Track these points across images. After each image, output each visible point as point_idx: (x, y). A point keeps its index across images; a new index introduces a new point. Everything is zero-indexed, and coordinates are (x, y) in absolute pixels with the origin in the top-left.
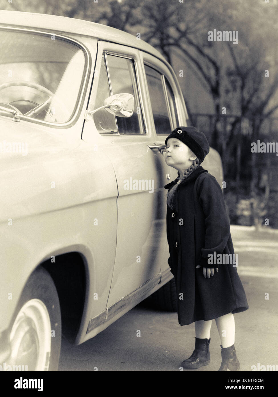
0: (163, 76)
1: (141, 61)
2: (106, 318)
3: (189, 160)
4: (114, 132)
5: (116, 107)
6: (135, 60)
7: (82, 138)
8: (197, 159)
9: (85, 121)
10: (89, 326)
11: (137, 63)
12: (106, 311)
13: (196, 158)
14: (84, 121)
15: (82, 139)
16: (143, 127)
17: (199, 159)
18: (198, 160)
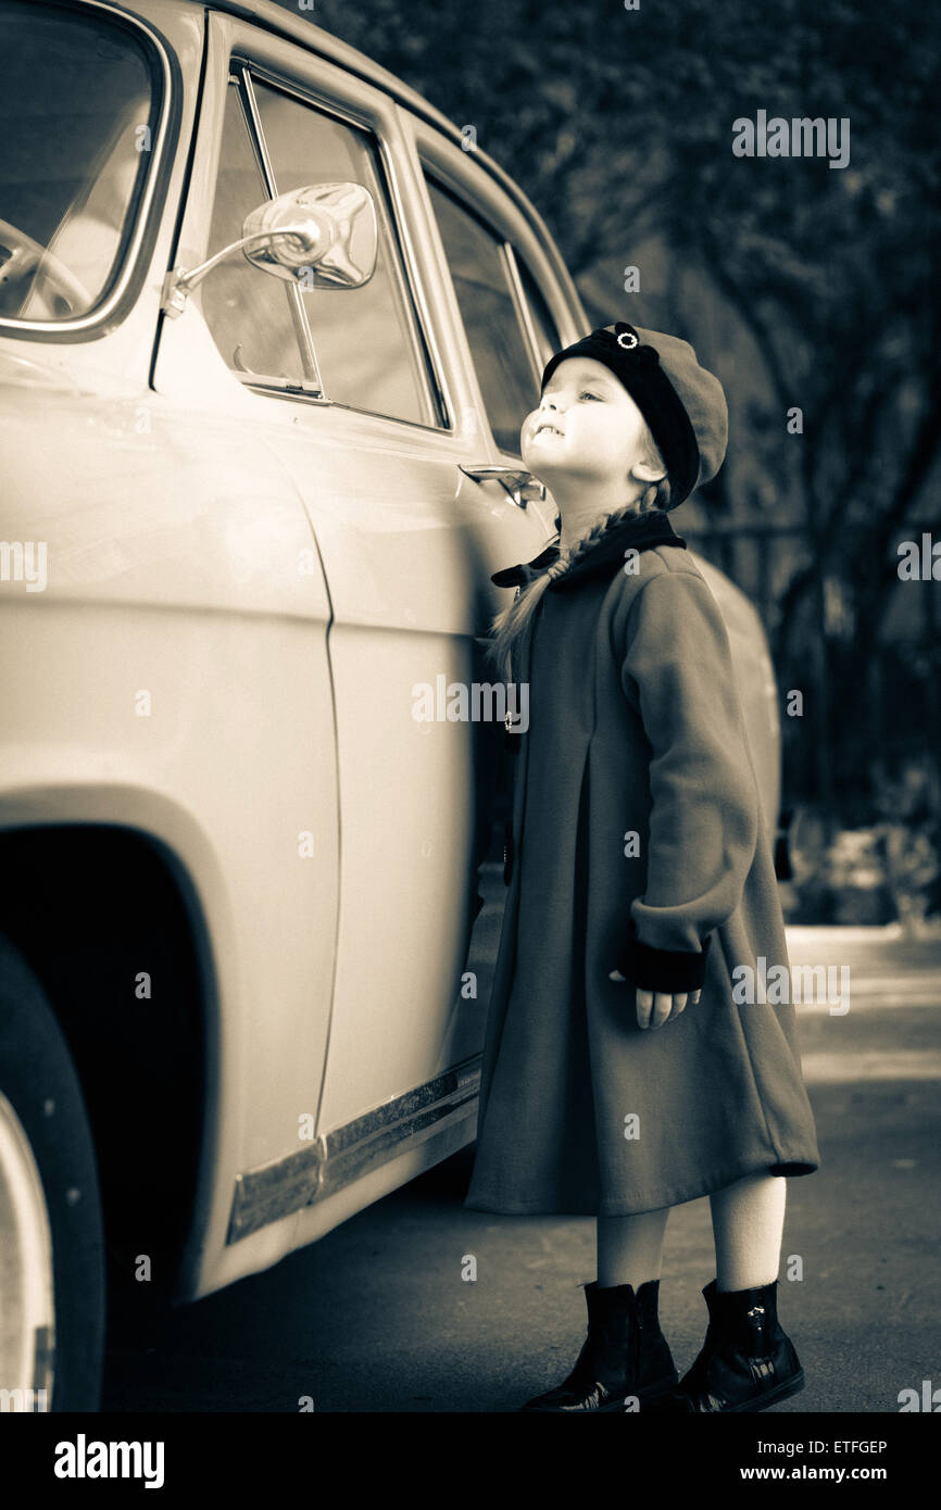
0: (508, 248)
1: (410, 149)
2: (321, 1179)
3: (632, 478)
4: (304, 388)
5: (298, 242)
6: (381, 136)
7: (156, 384)
8: (663, 480)
9: (166, 319)
10: (238, 1206)
11: (391, 148)
12: (314, 1147)
13: (658, 475)
14: (162, 315)
15: (152, 386)
16: (434, 405)
17: (671, 482)
18: (666, 485)
